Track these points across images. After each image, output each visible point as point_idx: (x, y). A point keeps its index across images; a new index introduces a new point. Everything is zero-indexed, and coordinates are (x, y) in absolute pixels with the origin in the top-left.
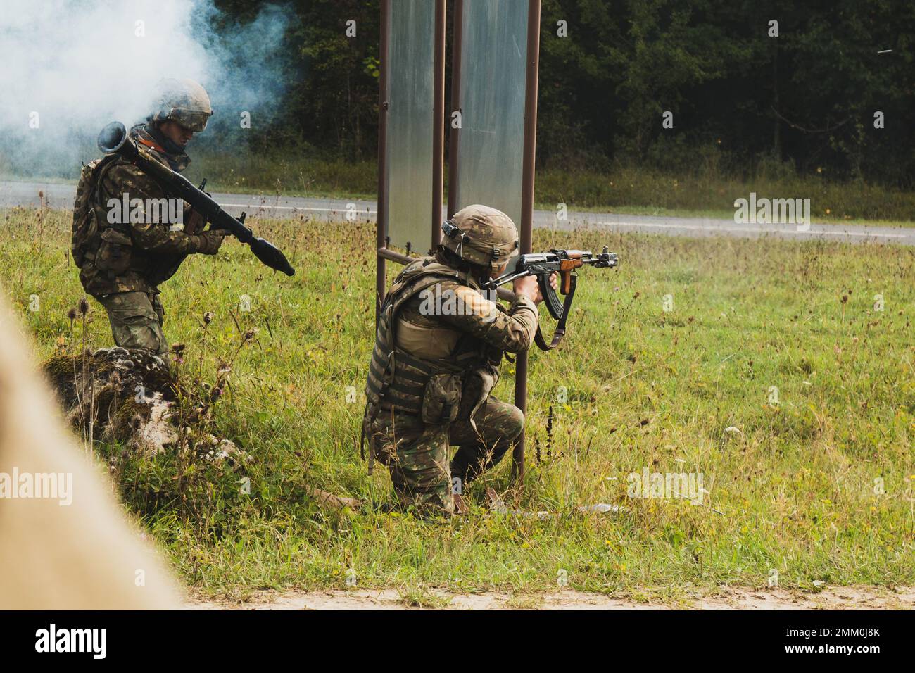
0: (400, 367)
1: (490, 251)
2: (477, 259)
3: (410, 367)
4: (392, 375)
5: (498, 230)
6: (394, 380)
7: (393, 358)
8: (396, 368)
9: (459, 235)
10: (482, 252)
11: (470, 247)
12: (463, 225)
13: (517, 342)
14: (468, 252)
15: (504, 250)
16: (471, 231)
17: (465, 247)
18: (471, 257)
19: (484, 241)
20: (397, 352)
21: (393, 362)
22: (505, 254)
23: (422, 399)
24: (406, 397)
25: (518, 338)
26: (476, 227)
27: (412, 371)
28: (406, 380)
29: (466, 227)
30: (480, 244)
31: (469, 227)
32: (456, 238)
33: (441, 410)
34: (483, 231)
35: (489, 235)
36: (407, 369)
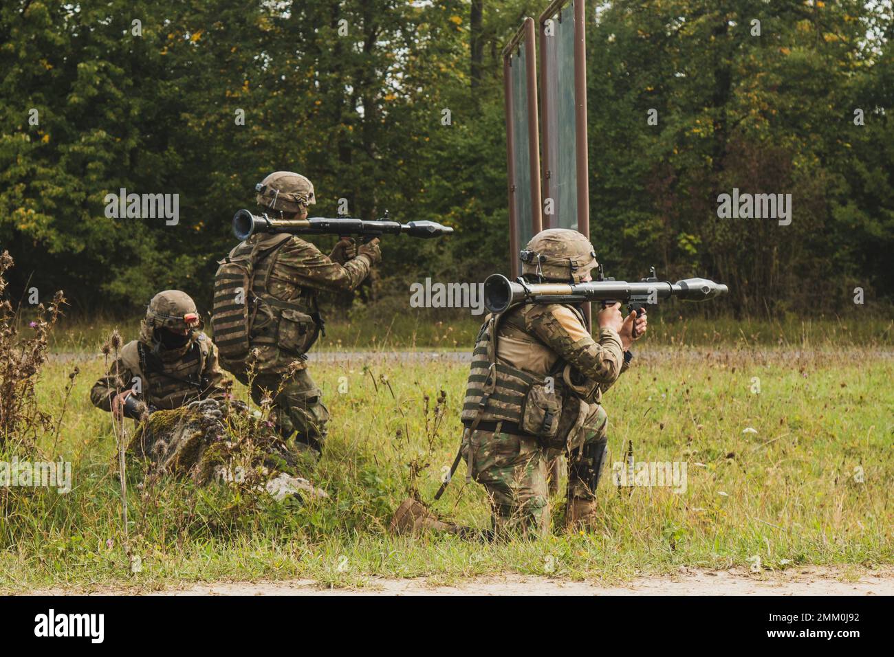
0: (501, 377)
1: (567, 264)
2: (558, 274)
3: (511, 378)
4: (493, 385)
5: (571, 243)
6: (495, 390)
7: (494, 369)
8: (498, 379)
9: (535, 257)
10: (560, 266)
11: (548, 265)
12: (537, 247)
13: (607, 372)
14: (547, 270)
15: (581, 261)
16: (545, 250)
17: (544, 267)
18: (552, 274)
19: (559, 257)
20: (499, 363)
21: (495, 372)
22: (583, 265)
23: (523, 409)
24: (507, 406)
25: (609, 368)
26: (549, 246)
27: (514, 381)
28: (507, 390)
29: (540, 249)
30: (557, 260)
31: (543, 247)
32: (534, 261)
33: (543, 417)
34: (557, 247)
35: (563, 250)
36: (509, 379)
